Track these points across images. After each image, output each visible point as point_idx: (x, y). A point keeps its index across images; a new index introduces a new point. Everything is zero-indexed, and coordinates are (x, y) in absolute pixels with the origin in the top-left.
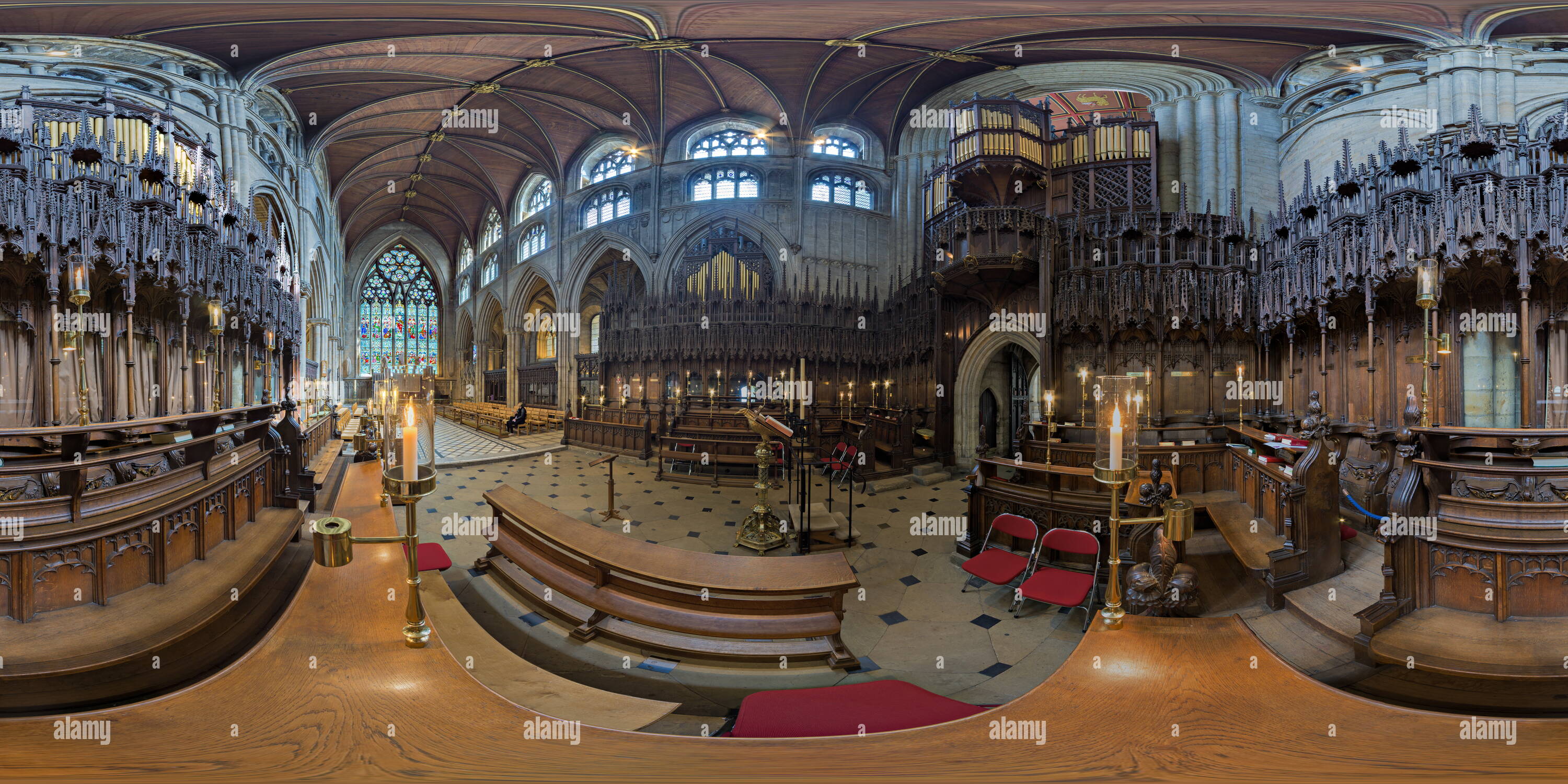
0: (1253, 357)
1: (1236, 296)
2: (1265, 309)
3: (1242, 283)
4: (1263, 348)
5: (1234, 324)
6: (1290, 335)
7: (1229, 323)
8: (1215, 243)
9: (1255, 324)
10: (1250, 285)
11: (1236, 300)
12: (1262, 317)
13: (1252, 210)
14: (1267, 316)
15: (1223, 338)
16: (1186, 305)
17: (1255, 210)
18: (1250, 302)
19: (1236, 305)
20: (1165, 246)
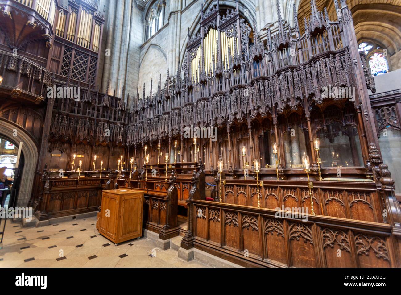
0: (124, 152)
1: (121, 134)
2: (129, 139)
3: (123, 129)
4: (128, 150)
5: (119, 142)
6: (136, 148)
7: (118, 142)
8: (115, 112)
9: (126, 142)
10: (125, 130)
11: (120, 135)
12: (128, 141)
13: (128, 95)
14: (129, 141)
15: (115, 146)
17: (129, 95)
18: (125, 136)
19: (120, 137)
20: (98, 110)
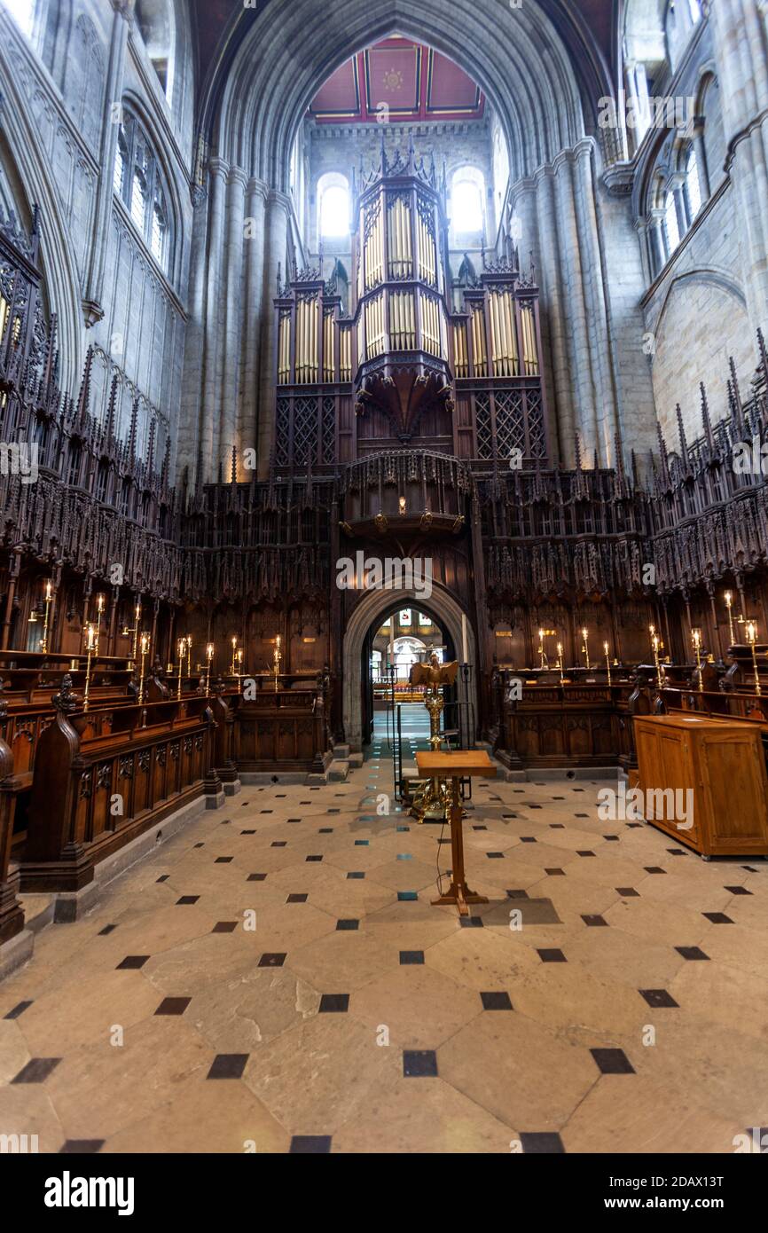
0: (652, 615)
1: (634, 565)
2: (661, 577)
3: (637, 551)
4: (661, 607)
5: (634, 589)
6: (687, 599)
7: (630, 589)
8: (608, 509)
11: (634, 569)
13: (633, 453)
14: (664, 582)
16: (595, 577)
19: (635, 573)
20: (568, 516)
